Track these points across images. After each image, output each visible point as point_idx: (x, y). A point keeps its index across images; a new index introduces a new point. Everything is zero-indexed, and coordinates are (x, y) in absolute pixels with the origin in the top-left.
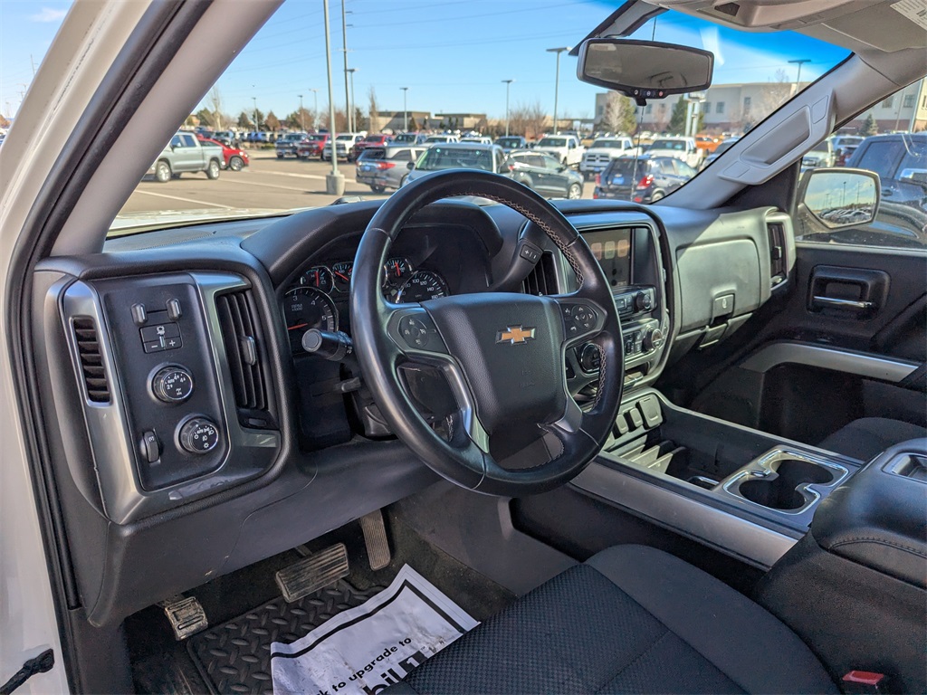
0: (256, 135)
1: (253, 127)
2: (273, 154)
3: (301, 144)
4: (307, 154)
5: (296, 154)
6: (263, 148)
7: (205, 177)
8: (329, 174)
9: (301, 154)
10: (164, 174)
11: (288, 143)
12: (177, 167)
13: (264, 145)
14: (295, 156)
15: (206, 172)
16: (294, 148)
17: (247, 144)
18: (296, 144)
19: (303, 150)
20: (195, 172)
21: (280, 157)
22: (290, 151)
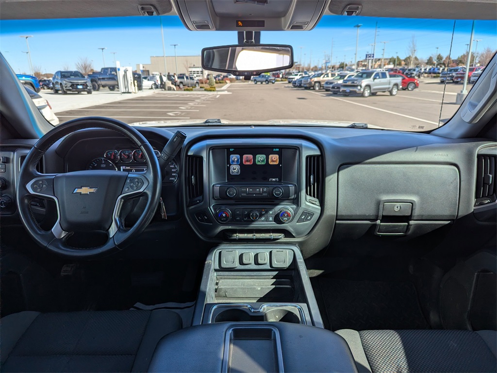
0: (434, 69)
1: (434, 65)
2: (438, 80)
3: (457, 74)
4: (459, 80)
5: (453, 80)
6: (434, 77)
7: (389, 94)
8: (460, 92)
9: (456, 80)
10: (367, 93)
11: (449, 74)
12: (374, 89)
13: (435, 75)
14: (452, 81)
15: (389, 91)
16: (452, 77)
17: (426, 75)
18: (454, 74)
19: (457, 78)
20: (384, 92)
21: (442, 82)
22: (449, 78)
